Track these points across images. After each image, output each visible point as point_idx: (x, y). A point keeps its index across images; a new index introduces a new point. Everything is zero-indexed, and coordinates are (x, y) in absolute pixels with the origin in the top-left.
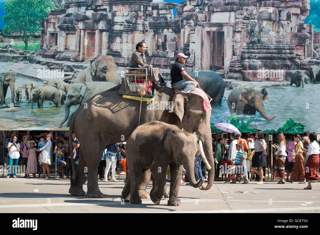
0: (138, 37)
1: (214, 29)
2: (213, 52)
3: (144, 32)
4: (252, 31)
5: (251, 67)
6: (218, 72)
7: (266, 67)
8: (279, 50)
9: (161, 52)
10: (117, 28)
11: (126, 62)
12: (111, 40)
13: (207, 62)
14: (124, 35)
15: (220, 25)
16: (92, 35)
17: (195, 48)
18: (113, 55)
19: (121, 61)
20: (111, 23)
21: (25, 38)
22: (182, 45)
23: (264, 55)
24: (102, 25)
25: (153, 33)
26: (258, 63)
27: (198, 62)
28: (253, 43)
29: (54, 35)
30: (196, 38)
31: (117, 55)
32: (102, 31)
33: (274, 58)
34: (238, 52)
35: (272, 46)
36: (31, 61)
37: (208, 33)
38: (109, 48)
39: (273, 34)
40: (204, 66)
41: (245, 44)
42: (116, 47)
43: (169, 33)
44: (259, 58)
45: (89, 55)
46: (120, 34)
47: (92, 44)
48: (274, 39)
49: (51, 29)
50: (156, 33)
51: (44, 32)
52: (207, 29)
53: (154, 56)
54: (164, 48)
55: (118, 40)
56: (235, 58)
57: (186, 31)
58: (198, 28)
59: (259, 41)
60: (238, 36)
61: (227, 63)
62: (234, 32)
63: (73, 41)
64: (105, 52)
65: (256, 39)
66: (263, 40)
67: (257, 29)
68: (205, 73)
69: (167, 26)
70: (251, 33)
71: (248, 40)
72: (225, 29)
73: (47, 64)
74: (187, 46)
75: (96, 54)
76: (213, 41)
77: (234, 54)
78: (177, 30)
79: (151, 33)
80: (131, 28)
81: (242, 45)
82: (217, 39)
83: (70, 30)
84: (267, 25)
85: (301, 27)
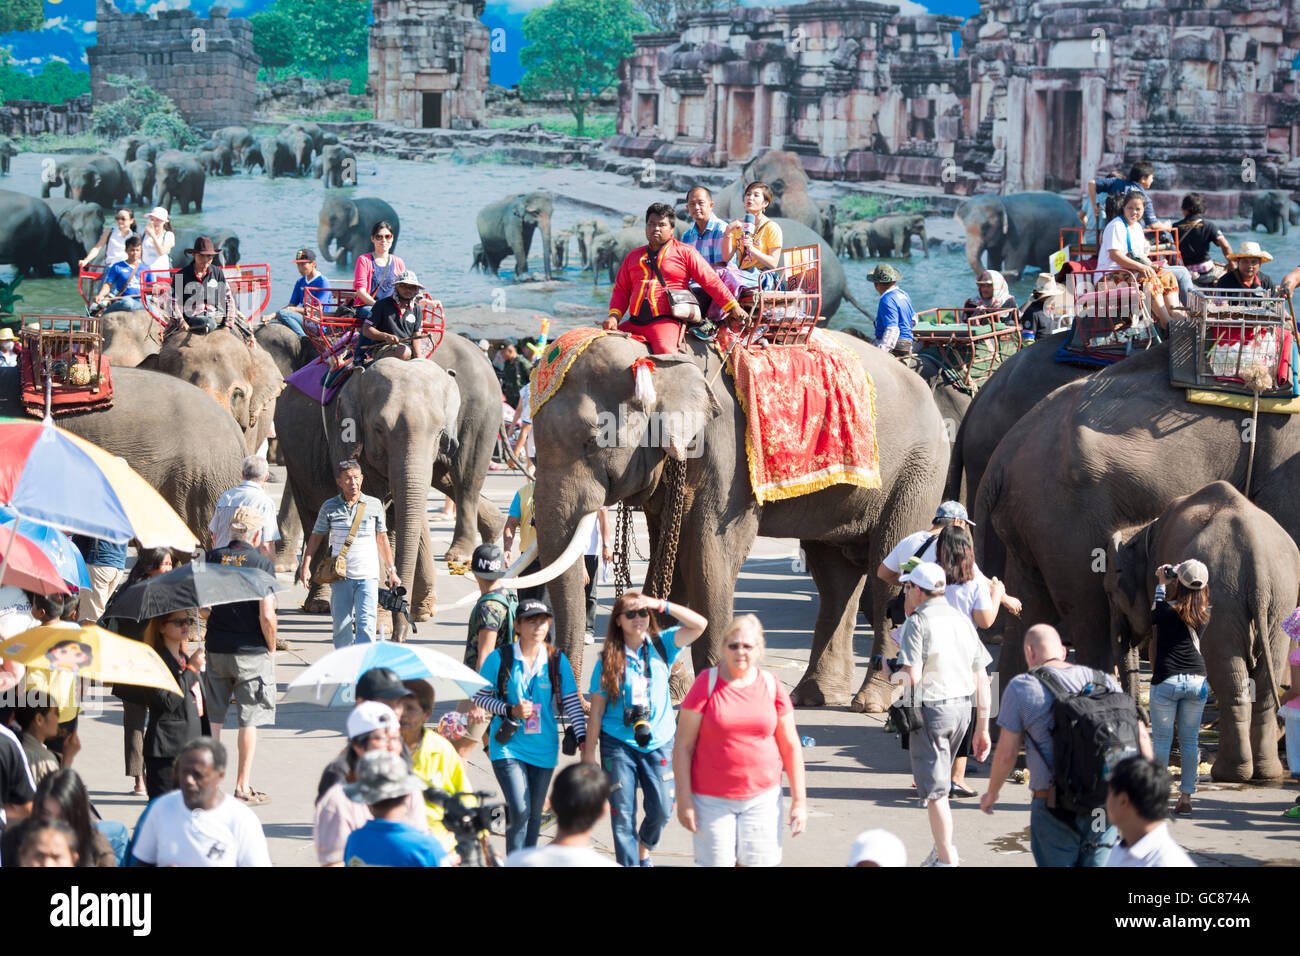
0: (863, 103)
1: (1057, 84)
2: (1052, 145)
3: (878, 91)
4: (1155, 89)
6: (1066, 196)
8: (1225, 139)
9: (919, 142)
10: (809, 80)
11: (833, 168)
12: (794, 112)
13: (1036, 169)
14: (828, 101)
15: (1073, 75)
16: (745, 99)
17: (1007, 133)
18: (800, 151)
19: (820, 166)
20: (793, 69)
21: (577, 107)
22: (974, 127)
23: (1184, 151)
24: (770, 74)
25: (898, 96)
26: (1170, 171)
27: (1014, 169)
28: (1157, 120)
29: (650, 99)
30: (1009, 108)
31: (809, 149)
32: (770, 89)
33: (1211, 160)
34: (1119, 145)
35: (1206, 129)
36: (592, 163)
37: (1042, 94)
38: (789, 132)
39: (1209, 96)
40: (1030, 180)
41: (1135, 124)
42: (807, 129)
43: (943, 98)
44: (1172, 160)
45: (739, 149)
46: (816, 96)
47: (747, 122)
48: (1212, 111)
49: (641, 84)
50: (907, 93)
51: (624, 91)
52: (1039, 84)
53: (903, 153)
54: (929, 134)
55: (812, 111)
56: (1110, 159)
57: (985, 88)
58: (1015, 82)
59: (1172, 114)
60: (1117, 104)
61: (1089, 174)
62: (1109, 92)
63: (697, 114)
64: (778, 141)
65: (1163, 110)
66: (1181, 111)
67: (1167, 84)
68: (1032, 198)
69: (937, 76)
70: (1151, 94)
71: (1144, 113)
72: (1085, 85)
73: (634, 172)
74: (987, 127)
75: (756, 147)
76: (1052, 116)
77: (1106, 148)
78: (962, 89)
79: (896, 95)
80: (845, 82)
81: (1128, 126)
82: (1064, 109)
83: (690, 86)
84: (1194, 75)
85: (1282, 79)
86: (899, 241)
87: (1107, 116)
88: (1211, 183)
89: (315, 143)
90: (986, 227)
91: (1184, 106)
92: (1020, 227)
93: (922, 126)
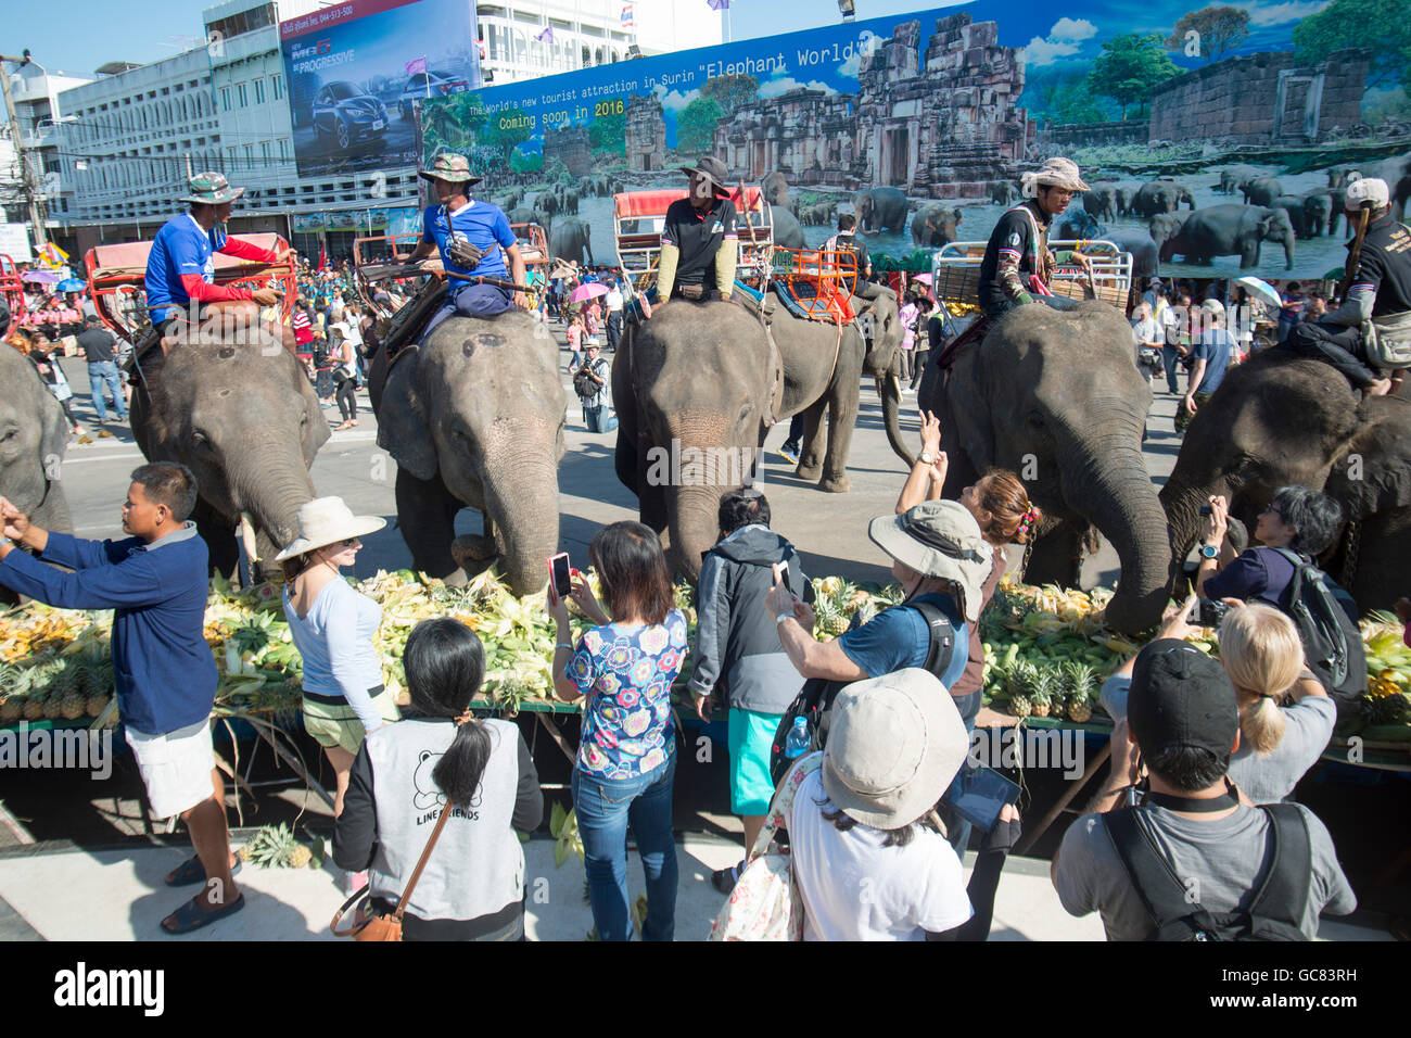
0: (810, 143)
1: (896, 126)
2: (894, 160)
3: (816, 137)
4: (944, 125)
5: (942, 179)
6: (901, 188)
7: (960, 177)
8: (979, 151)
10: (787, 134)
11: (798, 179)
12: (781, 152)
13: (886, 175)
14: (795, 144)
15: (904, 120)
16: (761, 146)
17: (873, 155)
18: (784, 172)
19: (792, 179)
20: (781, 129)
22: (858, 153)
23: (959, 160)
24: (771, 133)
25: (825, 139)
26: (951, 171)
27: (876, 175)
28: (944, 143)
29: (724, 150)
30: (874, 142)
31: (787, 170)
32: (771, 140)
33: (972, 164)
34: (926, 159)
35: (970, 146)
37: (889, 132)
38: (779, 162)
39: (971, 127)
40: (884, 181)
41: (934, 146)
42: (787, 160)
44: (952, 165)
45: (759, 172)
46: (790, 142)
47: (761, 163)
48: (973, 135)
49: (721, 143)
50: (829, 137)
51: (714, 147)
52: (888, 127)
53: (827, 170)
54: (838, 159)
55: (788, 151)
56: (922, 167)
57: (863, 132)
58: (877, 126)
59: (952, 138)
60: (925, 134)
61: (911, 175)
62: (921, 128)
63: (743, 154)
64: (775, 167)
65: (948, 137)
66: (956, 136)
67: (950, 122)
68: (885, 190)
69: (842, 128)
70: (942, 129)
71: (938, 139)
72: (910, 126)
74: (864, 153)
75: (766, 171)
76: (894, 145)
77: (920, 161)
78: (853, 134)
80: (802, 134)
81: (931, 148)
82: (899, 140)
83: (739, 142)
84: (964, 116)
85: (1010, 114)
86: (826, 216)
87: (920, 142)
88: (972, 178)
89: (610, 181)
90: (864, 207)
91: (959, 135)
92: (880, 206)
93: (835, 154)
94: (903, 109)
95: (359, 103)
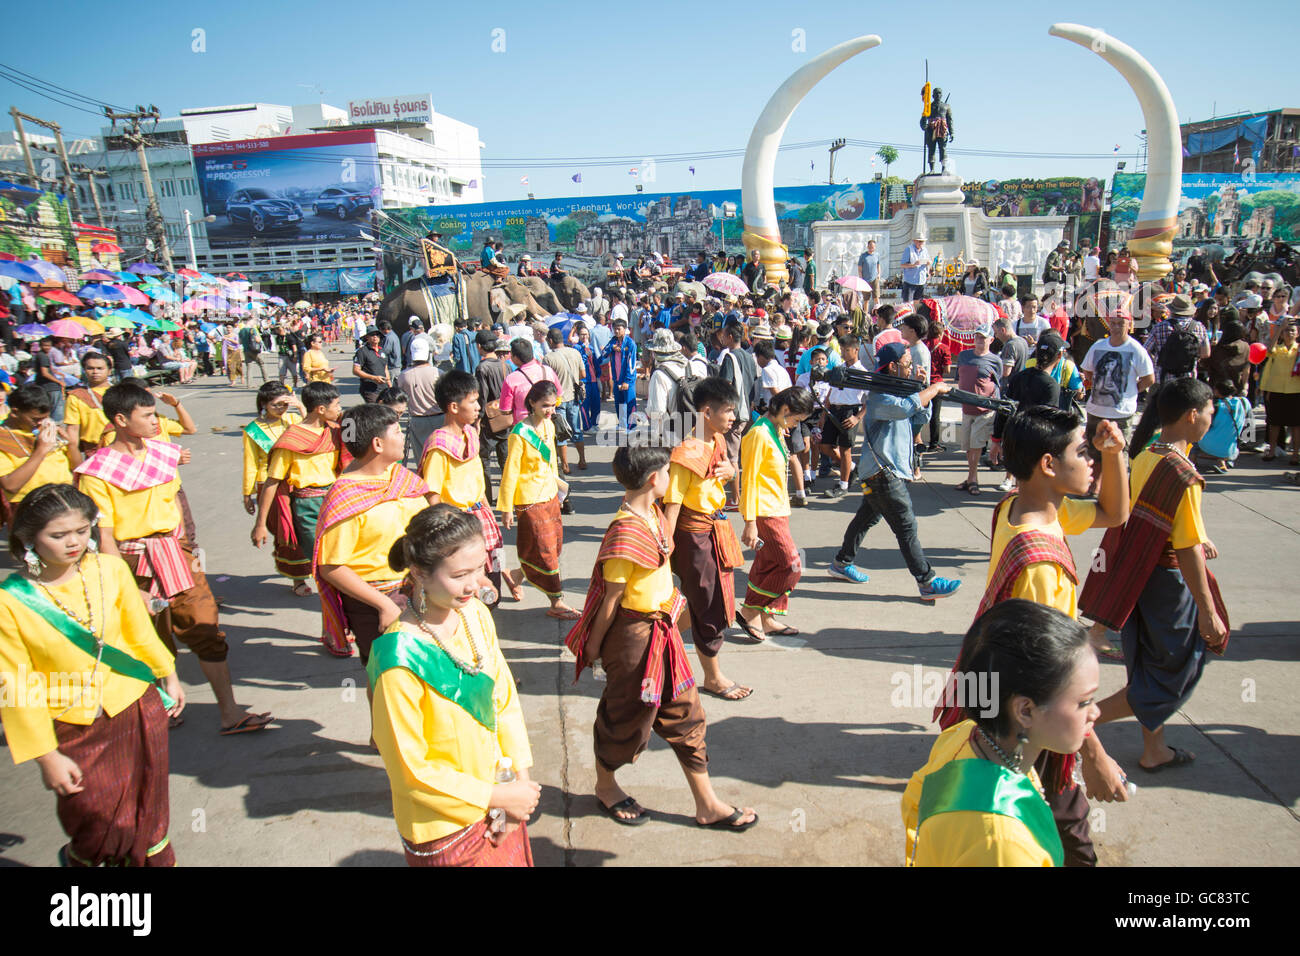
0: (624, 242)
1: (663, 236)
3: (627, 239)
5: (684, 257)
8: (697, 247)
9: (636, 250)
10: (613, 237)
12: (610, 245)
14: (617, 242)
15: (666, 234)
16: (601, 242)
20: (610, 235)
21: (567, 245)
24: (605, 237)
26: (686, 254)
29: (582, 243)
30: (654, 242)
32: (605, 240)
35: (693, 245)
36: (571, 257)
37: (660, 238)
38: (610, 249)
39: (694, 238)
42: (613, 248)
43: (640, 240)
45: (600, 253)
46: (615, 241)
47: (601, 248)
49: (579, 240)
51: (576, 242)
52: (659, 236)
53: (633, 252)
54: (638, 248)
55: (614, 244)
57: (649, 238)
58: (655, 236)
60: (675, 240)
62: (673, 238)
63: (591, 246)
64: (608, 251)
69: (639, 236)
70: (682, 238)
72: (669, 236)
73: (579, 259)
74: (649, 246)
76: (662, 244)
77: (674, 250)
78: (644, 238)
79: (631, 240)
80: (620, 237)
81: (678, 245)
82: (664, 242)
83: (589, 240)
84: (690, 233)
85: (708, 234)
87: (673, 243)
89: (516, 256)
91: (689, 240)
93: (636, 246)
94: (665, 230)
95: (276, 203)
